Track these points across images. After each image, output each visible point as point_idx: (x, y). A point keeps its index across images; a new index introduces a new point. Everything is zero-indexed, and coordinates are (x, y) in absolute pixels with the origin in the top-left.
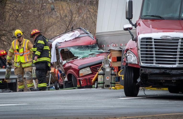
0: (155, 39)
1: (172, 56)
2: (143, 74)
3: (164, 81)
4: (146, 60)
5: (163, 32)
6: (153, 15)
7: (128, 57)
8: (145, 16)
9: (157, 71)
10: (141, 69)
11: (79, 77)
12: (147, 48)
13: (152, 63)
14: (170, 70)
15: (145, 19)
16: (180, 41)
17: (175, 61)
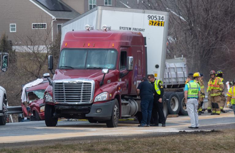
0: (65, 84)
1: (77, 96)
2: (57, 109)
3: (72, 114)
4: (59, 99)
5: (71, 78)
6: (66, 66)
7: (47, 97)
8: (60, 67)
9: (67, 107)
10: (55, 106)
11: (40, 113)
12: (59, 90)
13: (63, 101)
14: (76, 106)
15: (61, 69)
16: (83, 85)
17: (80, 99)
